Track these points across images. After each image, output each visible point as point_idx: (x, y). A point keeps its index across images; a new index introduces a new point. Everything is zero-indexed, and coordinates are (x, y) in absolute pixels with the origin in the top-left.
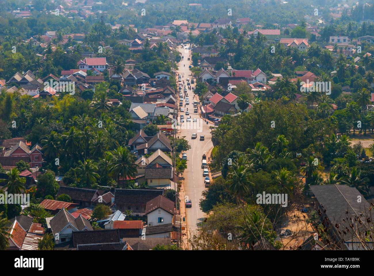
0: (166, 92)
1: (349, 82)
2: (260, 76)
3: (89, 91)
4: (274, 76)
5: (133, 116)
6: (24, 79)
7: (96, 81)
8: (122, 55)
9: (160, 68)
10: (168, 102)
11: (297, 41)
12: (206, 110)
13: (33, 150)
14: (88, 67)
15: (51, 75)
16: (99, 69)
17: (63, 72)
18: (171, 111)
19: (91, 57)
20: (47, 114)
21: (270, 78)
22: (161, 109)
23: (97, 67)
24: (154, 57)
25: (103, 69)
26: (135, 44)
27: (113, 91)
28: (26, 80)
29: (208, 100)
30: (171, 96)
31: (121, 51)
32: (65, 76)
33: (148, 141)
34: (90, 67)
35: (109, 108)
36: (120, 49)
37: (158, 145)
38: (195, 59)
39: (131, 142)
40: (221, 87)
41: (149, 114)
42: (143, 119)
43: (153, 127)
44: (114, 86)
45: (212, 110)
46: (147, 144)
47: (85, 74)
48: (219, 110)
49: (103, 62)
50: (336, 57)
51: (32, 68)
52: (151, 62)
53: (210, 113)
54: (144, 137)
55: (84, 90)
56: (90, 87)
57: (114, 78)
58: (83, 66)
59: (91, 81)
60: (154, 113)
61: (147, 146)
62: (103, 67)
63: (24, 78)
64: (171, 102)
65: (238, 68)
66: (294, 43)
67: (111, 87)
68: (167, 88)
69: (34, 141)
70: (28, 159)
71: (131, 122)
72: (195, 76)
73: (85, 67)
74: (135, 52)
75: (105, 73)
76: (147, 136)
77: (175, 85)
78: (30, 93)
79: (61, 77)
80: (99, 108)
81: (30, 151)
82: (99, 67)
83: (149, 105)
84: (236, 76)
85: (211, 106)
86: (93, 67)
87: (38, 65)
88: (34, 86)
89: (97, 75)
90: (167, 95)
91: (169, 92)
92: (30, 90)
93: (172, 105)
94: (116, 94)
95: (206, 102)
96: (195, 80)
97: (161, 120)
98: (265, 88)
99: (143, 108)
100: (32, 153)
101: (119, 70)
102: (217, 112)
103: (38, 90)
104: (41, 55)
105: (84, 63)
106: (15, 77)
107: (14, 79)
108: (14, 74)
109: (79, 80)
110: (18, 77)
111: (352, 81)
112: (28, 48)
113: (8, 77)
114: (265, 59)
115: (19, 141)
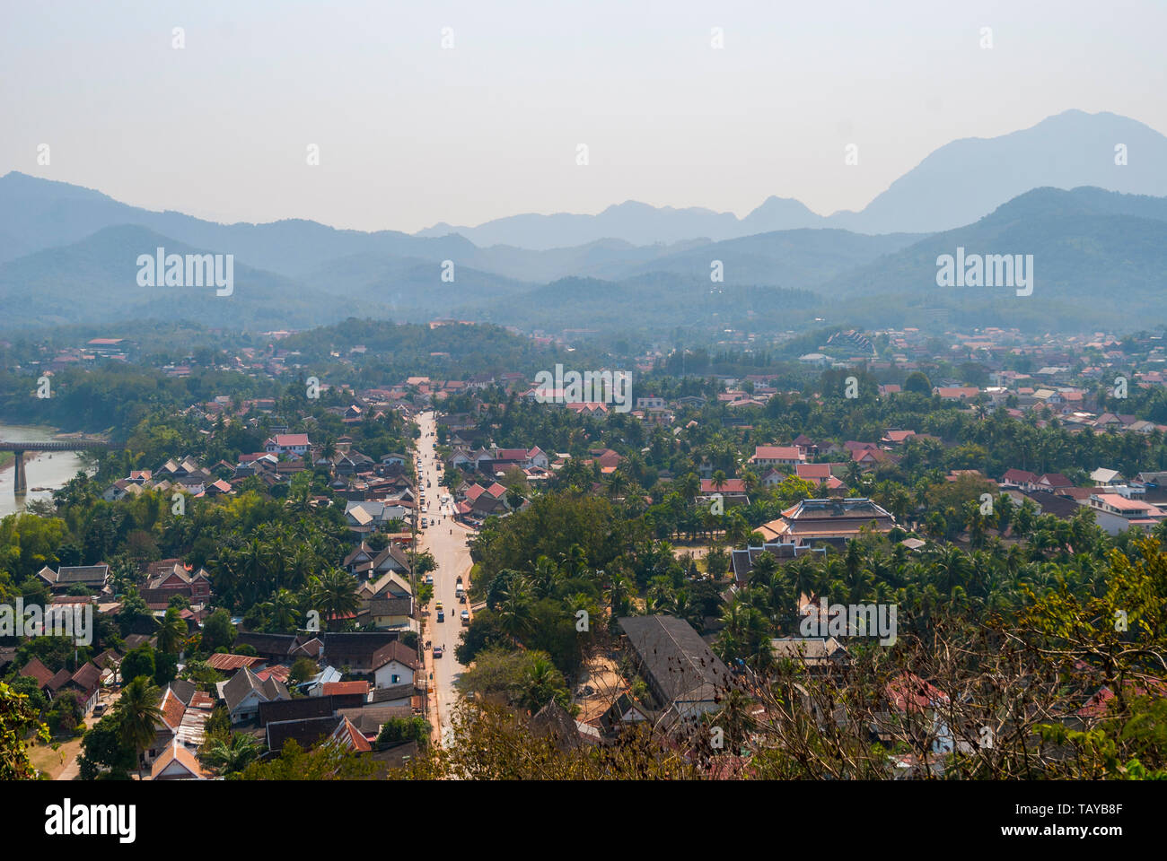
0: (399, 484)
1: (667, 464)
2: (538, 457)
3: (282, 486)
4: (559, 457)
5: (350, 521)
6: (181, 469)
7: (292, 470)
8: (332, 430)
9: (389, 448)
10: (404, 499)
11: (591, 406)
12: (460, 509)
13: (196, 577)
14: (280, 448)
15: (223, 462)
16: (297, 451)
17: (241, 457)
18: (408, 511)
19: (284, 434)
20: (218, 520)
21: (554, 459)
22: (392, 509)
23: (294, 448)
24: (381, 431)
25: (302, 452)
26: (352, 414)
27: (319, 483)
28: (184, 470)
29: (462, 495)
30: (407, 490)
31: (331, 423)
32: (243, 463)
33: (373, 558)
34: (283, 448)
35: (313, 510)
36: (329, 420)
37: (389, 564)
38: (442, 434)
39: (347, 561)
40: (482, 475)
41: (374, 517)
42: (365, 526)
43: (381, 537)
44: (321, 477)
45: (469, 509)
46: (372, 563)
47: (275, 460)
48: (480, 509)
49: (302, 440)
50: (648, 429)
51: (192, 452)
52: (377, 440)
53: (467, 514)
54: (367, 553)
55: (273, 483)
56: (283, 479)
57: (320, 464)
58: (272, 447)
59: (284, 470)
60: (381, 516)
61: (372, 567)
62: (303, 449)
63: (181, 467)
64: (408, 499)
65: (506, 446)
66: (586, 408)
67: (316, 478)
68: (402, 479)
69: (197, 563)
70: (188, 591)
71: (348, 531)
72: (442, 459)
73: (276, 448)
74: (350, 424)
75: (306, 457)
76: (372, 551)
77: (412, 474)
78: (190, 490)
79: (239, 465)
80: (298, 511)
81: (191, 579)
82: (297, 449)
83: (374, 504)
84: (505, 458)
85: (467, 504)
86: (288, 448)
87: (201, 447)
88: (196, 479)
89: (294, 461)
90: (401, 488)
91: (404, 484)
92: (190, 486)
93: (409, 504)
94: (324, 489)
95: (459, 497)
96: (442, 465)
97: (394, 526)
98: (546, 474)
99: (365, 508)
100: (194, 582)
101: (329, 453)
102: (477, 512)
103: (203, 485)
104: (207, 433)
105: (274, 442)
106: (167, 466)
107: (166, 469)
108: (165, 461)
109: (266, 468)
110: (171, 467)
111: (673, 462)
112: (187, 421)
113: (156, 466)
114: (545, 431)
115: (173, 565)
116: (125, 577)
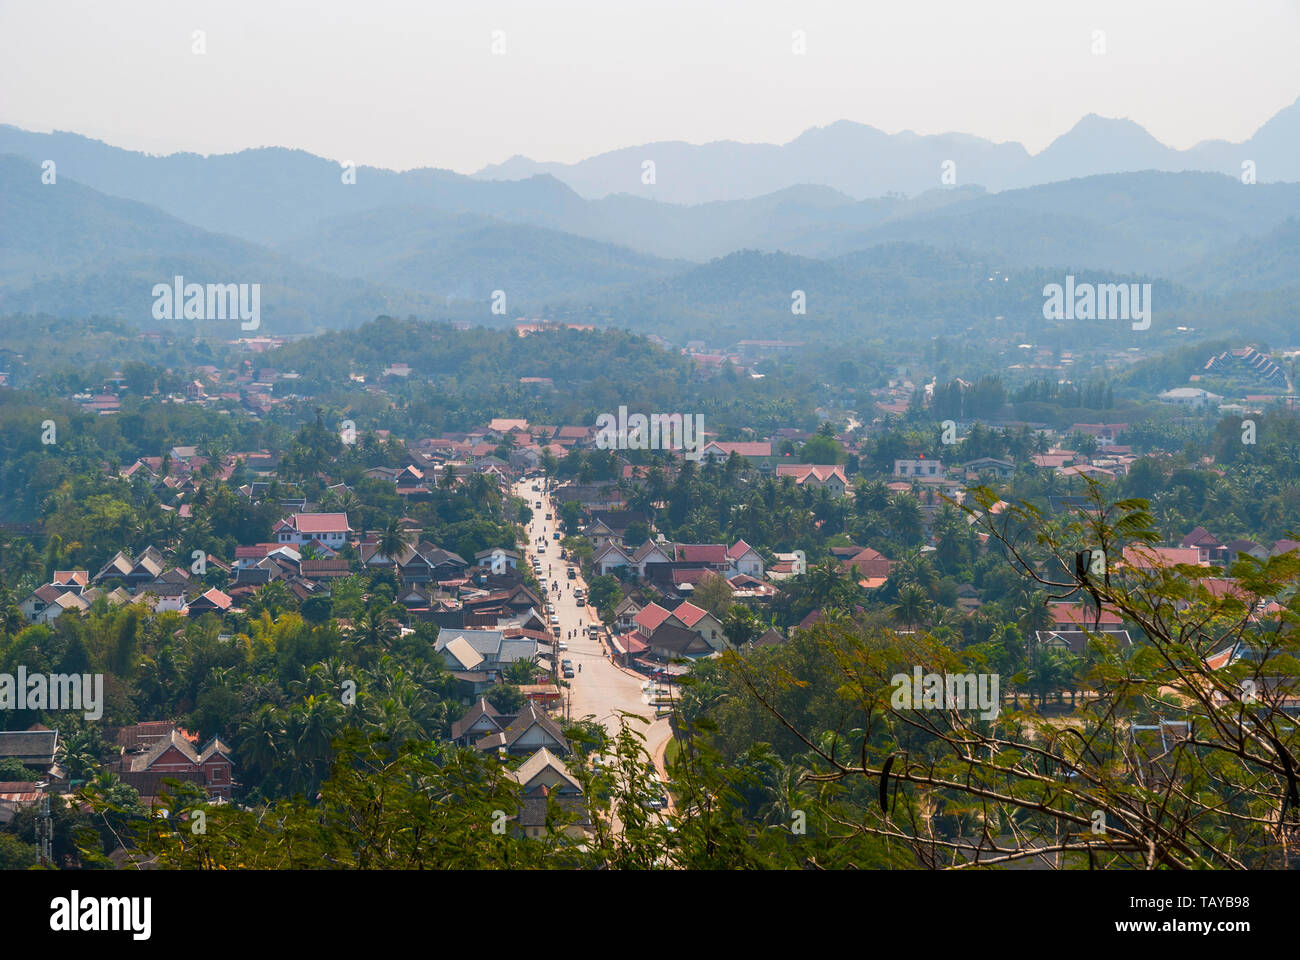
0: (517, 600)
1: (969, 574)
2: (747, 559)
3: (320, 600)
4: (778, 559)
5: (449, 662)
6: (142, 569)
7: (330, 573)
8: (382, 505)
9: (489, 539)
10: (527, 626)
11: (819, 473)
12: (627, 645)
13: (208, 753)
14: (300, 537)
15: (210, 558)
16: (330, 541)
17: (239, 550)
18: (543, 649)
19: (301, 512)
20: (232, 657)
21: (772, 563)
22: (516, 643)
23: (325, 537)
24: (468, 511)
25: (339, 543)
26: (412, 481)
27: (380, 597)
28: (145, 570)
29: (627, 621)
30: (533, 611)
31: (380, 495)
32: (245, 561)
33: (504, 726)
34: (306, 536)
35: (388, 643)
36: (376, 491)
37: (534, 737)
38: (569, 518)
39: (457, 731)
40: (654, 588)
41: (485, 656)
42: (472, 671)
43: (509, 691)
44: (383, 586)
45: (642, 646)
46: (502, 735)
47: (296, 556)
48: (663, 647)
49: (338, 523)
50: (928, 513)
51: (159, 537)
52: (466, 525)
53: (639, 654)
54: (494, 718)
55: (305, 597)
56: (316, 590)
57: (374, 565)
58: (287, 535)
59: (315, 574)
60: (498, 655)
61: (504, 741)
62: (340, 538)
63: (141, 566)
64: (535, 626)
65: (683, 538)
66: (812, 475)
67: (376, 588)
68: (522, 591)
69: (205, 731)
70: (200, 775)
71: (451, 679)
72: (575, 559)
73: (293, 536)
74: (411, 497)
75: (348, 553)
76: (499, 715)
77: (534, 584)
78: (163, 605)
79: (236, 564)
80: (363, 642)
81: (199, 757)
82: (329, 537)
83: (477, 634)
84: (689, 558)
85: (638, 636)
86: (314, 536)
88: (171, 588)
89: (328, 558)
90: (522, 609)
91: (526, 600)
92: (161, 598)
93: (541, 635)
95: (620, 625)
96: (577, 570)
97: (523, 672)
98: (762, 588)
99: (471, 642)
100: (207, 761)
101: (392, 546)
102: (658, 651)
103: (182, 596)
104: (169, 508)
105: (291, 526)
106: (116, 563)
107: (115, 569)
108: (112, 555)
109: (285, 570)
110: (123, 564)
111: (980, 572)
112: (137, 489)
113: (95, 562)
114: (753, 514)
115: (167, 730)
116: (84, 750)
